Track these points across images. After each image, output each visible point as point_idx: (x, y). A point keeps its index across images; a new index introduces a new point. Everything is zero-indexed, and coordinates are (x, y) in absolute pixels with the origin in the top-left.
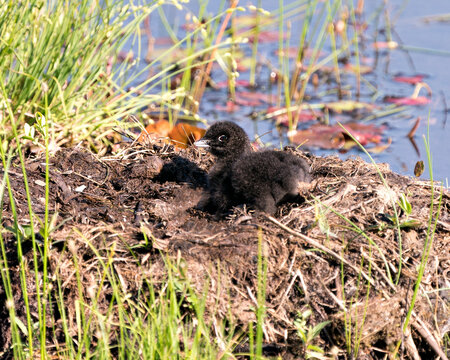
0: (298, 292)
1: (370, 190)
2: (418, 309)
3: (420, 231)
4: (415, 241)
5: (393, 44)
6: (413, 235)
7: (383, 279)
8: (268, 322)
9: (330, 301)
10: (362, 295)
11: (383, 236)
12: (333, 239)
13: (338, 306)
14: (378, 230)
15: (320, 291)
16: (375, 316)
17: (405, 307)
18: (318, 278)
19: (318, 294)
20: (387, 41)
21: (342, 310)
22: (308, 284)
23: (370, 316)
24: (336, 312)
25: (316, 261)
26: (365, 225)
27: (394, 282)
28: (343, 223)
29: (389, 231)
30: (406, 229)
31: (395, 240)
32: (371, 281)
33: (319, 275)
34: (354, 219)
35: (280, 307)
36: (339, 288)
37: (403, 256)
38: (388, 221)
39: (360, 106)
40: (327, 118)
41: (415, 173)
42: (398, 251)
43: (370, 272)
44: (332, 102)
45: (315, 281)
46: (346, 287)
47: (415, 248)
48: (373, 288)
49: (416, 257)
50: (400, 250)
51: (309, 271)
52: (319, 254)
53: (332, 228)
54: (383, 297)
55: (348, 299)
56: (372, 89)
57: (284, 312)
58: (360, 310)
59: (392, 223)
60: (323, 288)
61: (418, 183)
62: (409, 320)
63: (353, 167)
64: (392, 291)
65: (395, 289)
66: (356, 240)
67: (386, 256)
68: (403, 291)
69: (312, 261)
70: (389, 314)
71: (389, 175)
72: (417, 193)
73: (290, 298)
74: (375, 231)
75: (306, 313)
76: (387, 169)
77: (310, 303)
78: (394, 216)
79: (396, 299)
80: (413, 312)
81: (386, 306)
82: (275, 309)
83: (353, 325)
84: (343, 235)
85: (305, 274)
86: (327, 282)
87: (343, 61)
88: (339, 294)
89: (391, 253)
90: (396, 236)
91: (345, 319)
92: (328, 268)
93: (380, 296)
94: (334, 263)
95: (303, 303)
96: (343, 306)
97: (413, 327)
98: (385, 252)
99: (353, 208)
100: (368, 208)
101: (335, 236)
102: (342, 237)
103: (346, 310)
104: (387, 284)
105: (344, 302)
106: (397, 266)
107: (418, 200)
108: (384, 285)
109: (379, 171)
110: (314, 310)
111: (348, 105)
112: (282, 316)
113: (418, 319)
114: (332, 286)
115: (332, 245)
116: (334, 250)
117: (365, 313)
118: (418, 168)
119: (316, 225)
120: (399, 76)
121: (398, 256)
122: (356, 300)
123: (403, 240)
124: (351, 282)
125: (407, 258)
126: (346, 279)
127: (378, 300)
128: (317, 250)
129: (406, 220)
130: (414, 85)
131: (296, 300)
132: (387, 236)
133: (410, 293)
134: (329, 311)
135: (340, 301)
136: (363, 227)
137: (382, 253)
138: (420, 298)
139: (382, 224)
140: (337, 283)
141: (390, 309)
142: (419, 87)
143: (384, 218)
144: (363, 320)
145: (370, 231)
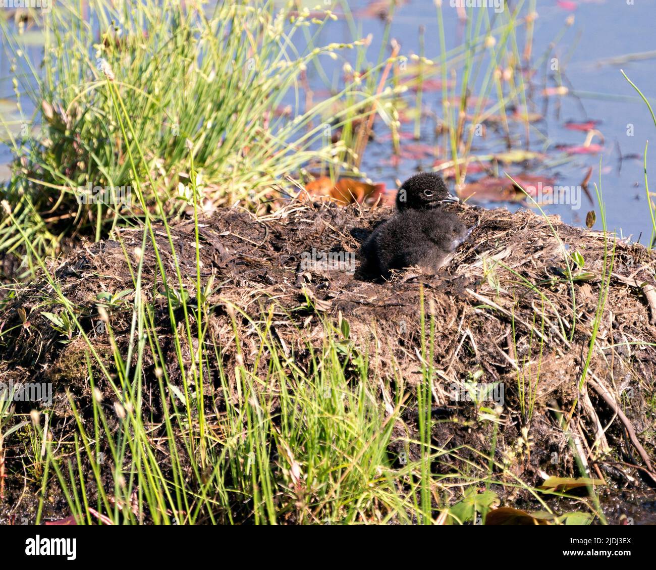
0: (468, 352)
1: (540, 243)
2: (594, 365)
3: (594, 284)
4: (589, 295)
5: (563, 90)
6: (586, 289)
7: (557, 336)
8: (437, 384)
9: (502, 361)
10: (535, 353)
11: (556, 291)
12: (503, 296)
13: (510, 365)
14: (551, 285)
15: (491, 350)
16: (549, 375)
17: (581, 365)
18: (489, 337)
19: (489, 353)
20: (557, 86)
21: (515, 370)
22: (479, 343)
23: (544, 375)
24: (508, 372)
25: (487, 319)
26: (536, 280)
27: (569, 339)
28: (514, 279)
29: (562, 285)
30: (580, 282)
31: (569, 294)
32: (545, 338)
33: (489, 333)
34: (525, 274)
35: (450, 368)
36: (511, 346)
37: (577, 312)
38: (561, 275)
39: (530, 156)
40: (496, 170)
41: (587, 224)
42: (571, 307)
43: (542, 329)
44: (501, 152)
45: (485, 339)
46: (518, 345)
47: (589, 302)
48: (547, 345)
49: (590, 312)
50: (574, 305)
51: (479, 330)
52: (489, 312)
53: (502, 284)
54: (557, 353)
55: (521, 357)
56: (541, 136)
57: (454, 373)
58: (534, 369)
59: (564, 277)
60: (495, 347)
61: (591, 234)
62: (585, 378)
63: (523, 220)
64: (566, 348)
65: (569, 345)
66: (528, 295)
67: (559, 311)
68: (577, 348)
69: (482, 319)
70: (564, 372)
71: (561, 227)
72: (591, 245)
73: (460, 359)
74: (548, 286)
75: (478, 374)
76: (559, 221)
77: (482, 363)
78: (567, 270)
79: (570, 356)
80: (588, 370)
81: (561, 364)
82: (445, 370)
83: (527, 384)
84: (513, 291)
85: (475, 333)
86: (498, 341)
87: (512, 109)
88: (511, 353)
89: (565, 308)
90: (569, 290)
91: (518, 379)
92: (499, 326)
93: (554, 353)
94: (505, 320)
95: (474, 363)
96: (515, 365)
97: (589, 386)
98: (558, 307)
99: (523, 262)
100: (539, 262)
101: (506, 292)
102: (512, 292)
103: (518, 369)
104: (561, 341)
105: (517, 361)
106: (571, 322)
107: (591, 252)
108: (558, 342)
109: (550, 223)
110: (486, 370)
111: (517, 155)
112: (451, 377)
113: (594, 376)
114: (504, 344)
115: (503, 301)
116: (505, 307)
117: (539, 372)
118: (590, 219)
119: (485, 281)
120: (570, 124)
121: (572, 311)
122: (529, 358)
123: (577, 294)
124: (523, 339)
125: (581, 314)
126: (517, 338)
127: (552, 358)
128: (487, 306)
129: (579, 274)
130: (586, 131)
131: (466, 361)
132: (560, 291)
133: (586, 349)
134: (501, 371)
135: (512, 360)
136: (534, 282)
137: (555, 308)
138: (595, 355)
139: (554, 279)
140: (509, 342)
141: (565, 367)
142: (591, 135)
143: (556, 272)
144: (537, 379)
145: (542, 286)
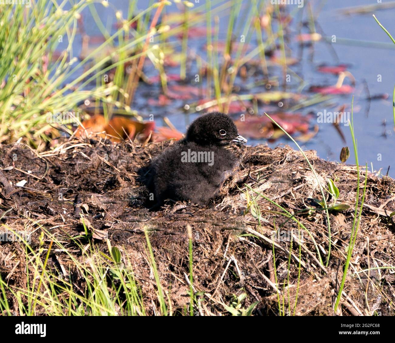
0: (233, 277)
1: (298, 176)
2: (348, 288)
3: (348, 214)
4: (343, 223)
5: (316, 37)
6: (340, 219)
7: (315, 262)
8: (205, 306)
9: (264, 284)
10: (294, 277)
11: (313, 220)
12: (265, 225)
13: (272, 288)
14: (308, 215)
15: (254, 274)
16: (307, 297)
17: (336, 288)
18: (252, 263)
19: (252, 278)
20: (310, 33)
21: (276, 293)
22: (242, 268)
23: (302, 297)
24: (269, 295)
25: (250, 246)
26: (295, 210)
27: (325, 264)
28: (274, 209)
29: (318, 215)
30: (334, 212)
31: (325, 223)
32: (303, 263)
33: (252, 259)
34: (284, 205)
35: (217, 291)
36: (272, 270)
37: (333, 239)
38: (317, 206)
39: (287, 95)
40: (255, 110)
41: (341, 159)
42: (327, 234)
43: (300, 255)
44: (259, 93)
45: (249, 265)
46: (278, 270)
47: (343, 230)
48: (305, 270)
49: (345, 239)
50: (330, 233)
51: (243, 256)
52: (251, 239)
53: (264, 214)
54: (315, 278)
55: (281, 281)
56: (297, 79)
57: (220, 296)
58: (292, 292)
59: (321, 207)
60: (257, 272)
61: (345, 168)
62: (340, 299)
63: (282, 155)
64: (323, 272)
65: (325, 270)
66: (287, 224)
67: (316, 239)
68: (333, 273)
69: (246, 246)
70: (320, 294)
71: (317, 162)
72: (344, 178)
73: (225, 283)
74: (305, 216)
75: (242, 297)
76: (314, 155)
77: (245, 287)
78: (323, 201)
79: (326, 280)
80: (343, 292)
81: (317, 287)
82: (212, 293)
83: (287, 306)
84: (274, 220)
85: (239, 259)
86: (260, 266)
87: (269, 54)
88: (272, 277)
89: (321, 236)
90: (325, 219)
91: (278, 301)
92: (261, 253)
93: (311, 277)
94: (266, 246)
95: (239, 287)
96: (276, 288)
97: (343, 307)
98: (315, 235)
99: (283, 194)
100: (298, 194)
101: (267, 221)
102: (273, 222)
103: (279, 292)
104: (318, 266)
105: (277, 284)
106: (326, 248)
107: (345, 185)
108: (315, 267)
109: (306, 158)
110: (249, 293)
111: (275, 96)
112: (218, 300)
113: (348, 298)
114: (266, 270)
115: (264, 229)
116: (266, 235)
117: (298, 294)
118: (344, 154)
119: (248, 212)
120: (322, 67)
121: (328, 239)
122: (289, 282)
123: (332, 223)
124: (283, 265)
125: (336, 241)
126: (278, 264)
127: (309, 282)
128: (250, 235)
129: (335, 204)
130: (337, 75)
131: (231, 284)
132: (317, 220)
133: (340, 274)
134: (263, 293)
135: (273, 284)
136: (293, 213)
137: (312, 236)
138: (349, 279)
139: (311, 209)
140: (270, 267)
141: (321, 290)
142: (343, 76)
143: (313, 203)
144: (296, 301)
145: (300, 216)
